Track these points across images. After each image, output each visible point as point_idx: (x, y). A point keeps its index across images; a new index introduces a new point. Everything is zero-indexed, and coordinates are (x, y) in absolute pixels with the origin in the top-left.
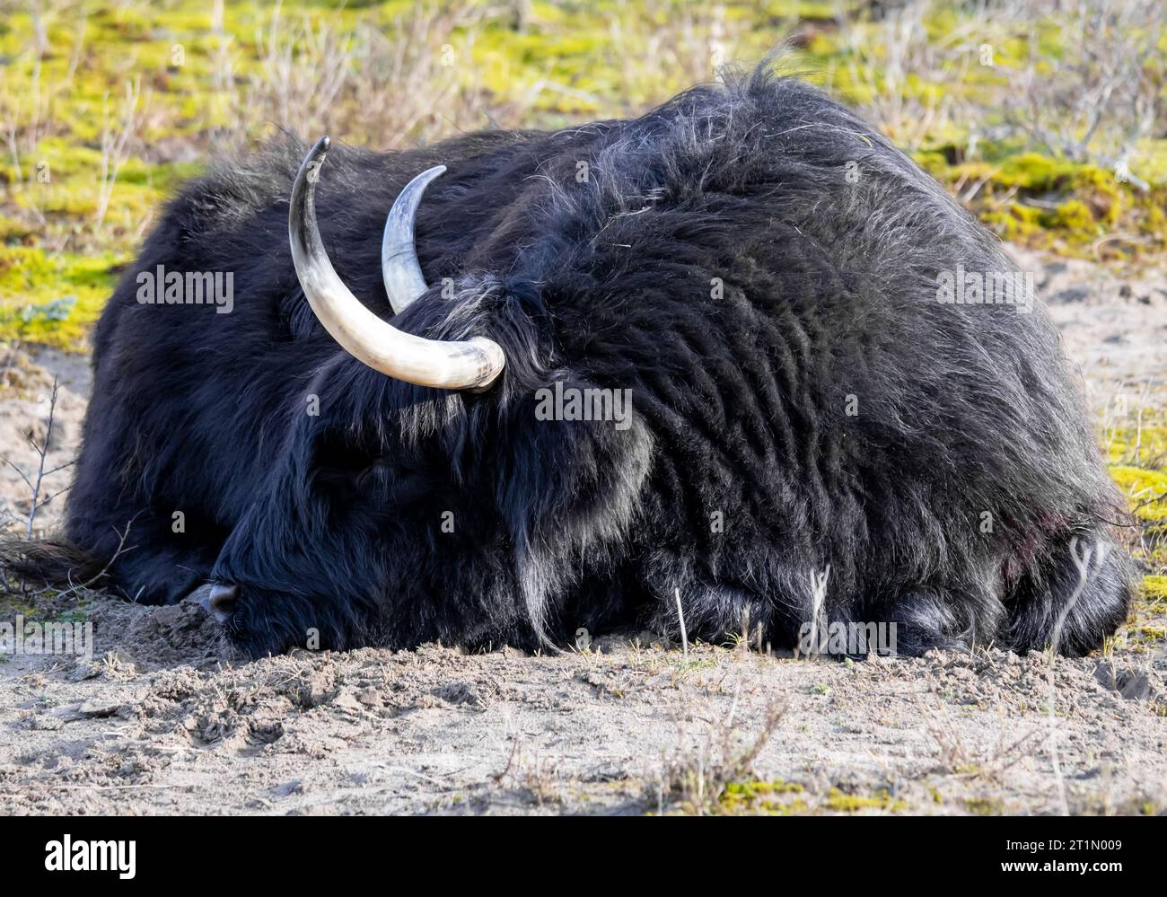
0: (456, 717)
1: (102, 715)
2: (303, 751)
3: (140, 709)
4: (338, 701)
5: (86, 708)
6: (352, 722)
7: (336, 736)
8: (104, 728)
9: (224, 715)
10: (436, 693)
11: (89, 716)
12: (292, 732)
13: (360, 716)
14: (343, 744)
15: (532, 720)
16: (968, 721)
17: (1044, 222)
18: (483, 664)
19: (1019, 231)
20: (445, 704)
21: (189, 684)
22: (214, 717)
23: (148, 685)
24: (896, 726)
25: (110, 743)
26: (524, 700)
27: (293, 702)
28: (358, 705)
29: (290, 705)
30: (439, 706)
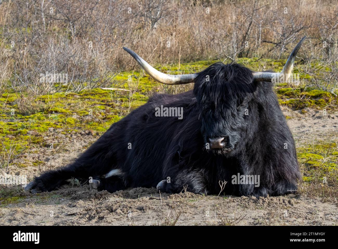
0: (140, 213)
1: (72, 215)
2: (107, 222)
3: (79, 213)
4: (117, 211)
5: (69, 213)
6: (119, 215)
7: (114, 218)
8: (71, 218)
9: (94, 214)
10: (137, 209)
11: (69, 215)
12: (106, 218)
13: (121, 214)
14: (115, 220)
15: (154, 214)
16: (244, 211)
17: (316, 103)
18: (151, 202)
19: (310, 105)
20: (138, 211)
21: (91, 207)
22: (92, 215)
23: (83, 208)
24: (228, 213)
25: (70, 221)
26: (154, 210)
27: (109, 211)
28: (121, 212)
29: (109, 212)
30: (137, 211)
